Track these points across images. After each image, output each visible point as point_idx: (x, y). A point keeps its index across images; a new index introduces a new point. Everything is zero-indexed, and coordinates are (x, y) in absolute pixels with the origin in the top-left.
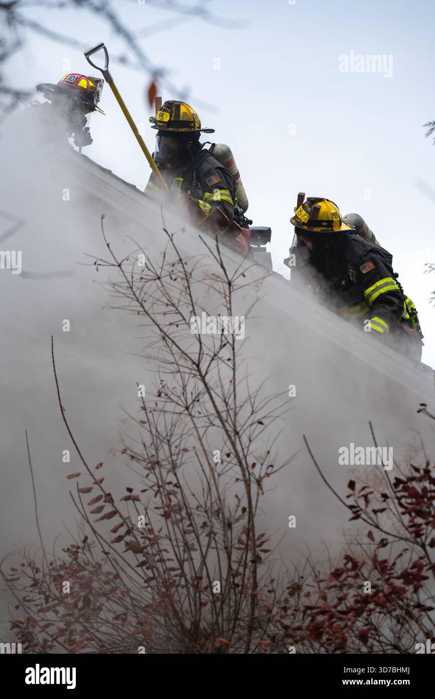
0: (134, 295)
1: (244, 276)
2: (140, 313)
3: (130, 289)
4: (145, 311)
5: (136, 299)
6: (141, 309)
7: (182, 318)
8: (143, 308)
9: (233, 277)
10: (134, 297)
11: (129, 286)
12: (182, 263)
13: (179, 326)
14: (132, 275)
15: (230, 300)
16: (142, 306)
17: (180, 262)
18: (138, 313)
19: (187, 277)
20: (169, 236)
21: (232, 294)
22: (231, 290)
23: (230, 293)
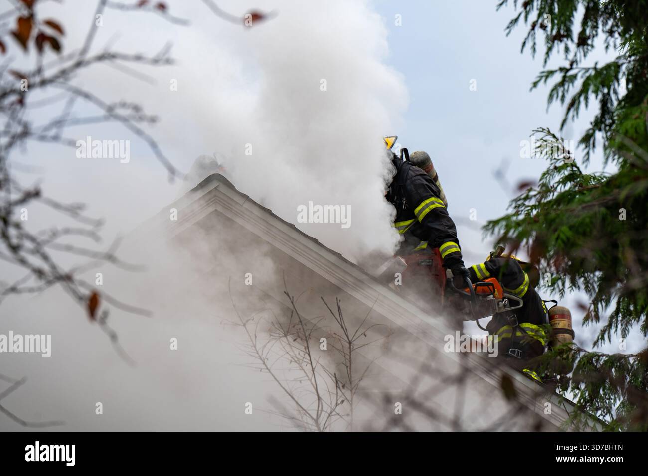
0: (258, 353)
1: (366, 336)
2: (263, 370)
3: (253, 348)
4: (267, 369)
5: (258, 357)
6: (263, 367)
7: (305, 375)
8: (266, 366)
9: (353, 337)
10: (257, 355)
11: (252, 345)
12: (301, 324)
13: (302, 382)
14: (255, 335)
15: (350, 358)
16: (264, 363)
17: (300, 323)
18: (261, 371)
19: (306, 337)
20: (290, 299)
21: (352, 353)
22: (352, 349)
23: (350, 352)
